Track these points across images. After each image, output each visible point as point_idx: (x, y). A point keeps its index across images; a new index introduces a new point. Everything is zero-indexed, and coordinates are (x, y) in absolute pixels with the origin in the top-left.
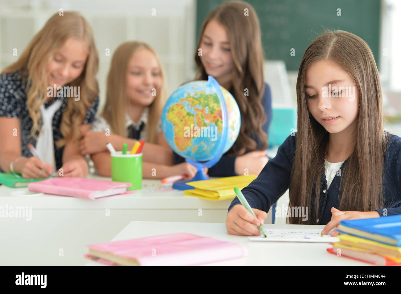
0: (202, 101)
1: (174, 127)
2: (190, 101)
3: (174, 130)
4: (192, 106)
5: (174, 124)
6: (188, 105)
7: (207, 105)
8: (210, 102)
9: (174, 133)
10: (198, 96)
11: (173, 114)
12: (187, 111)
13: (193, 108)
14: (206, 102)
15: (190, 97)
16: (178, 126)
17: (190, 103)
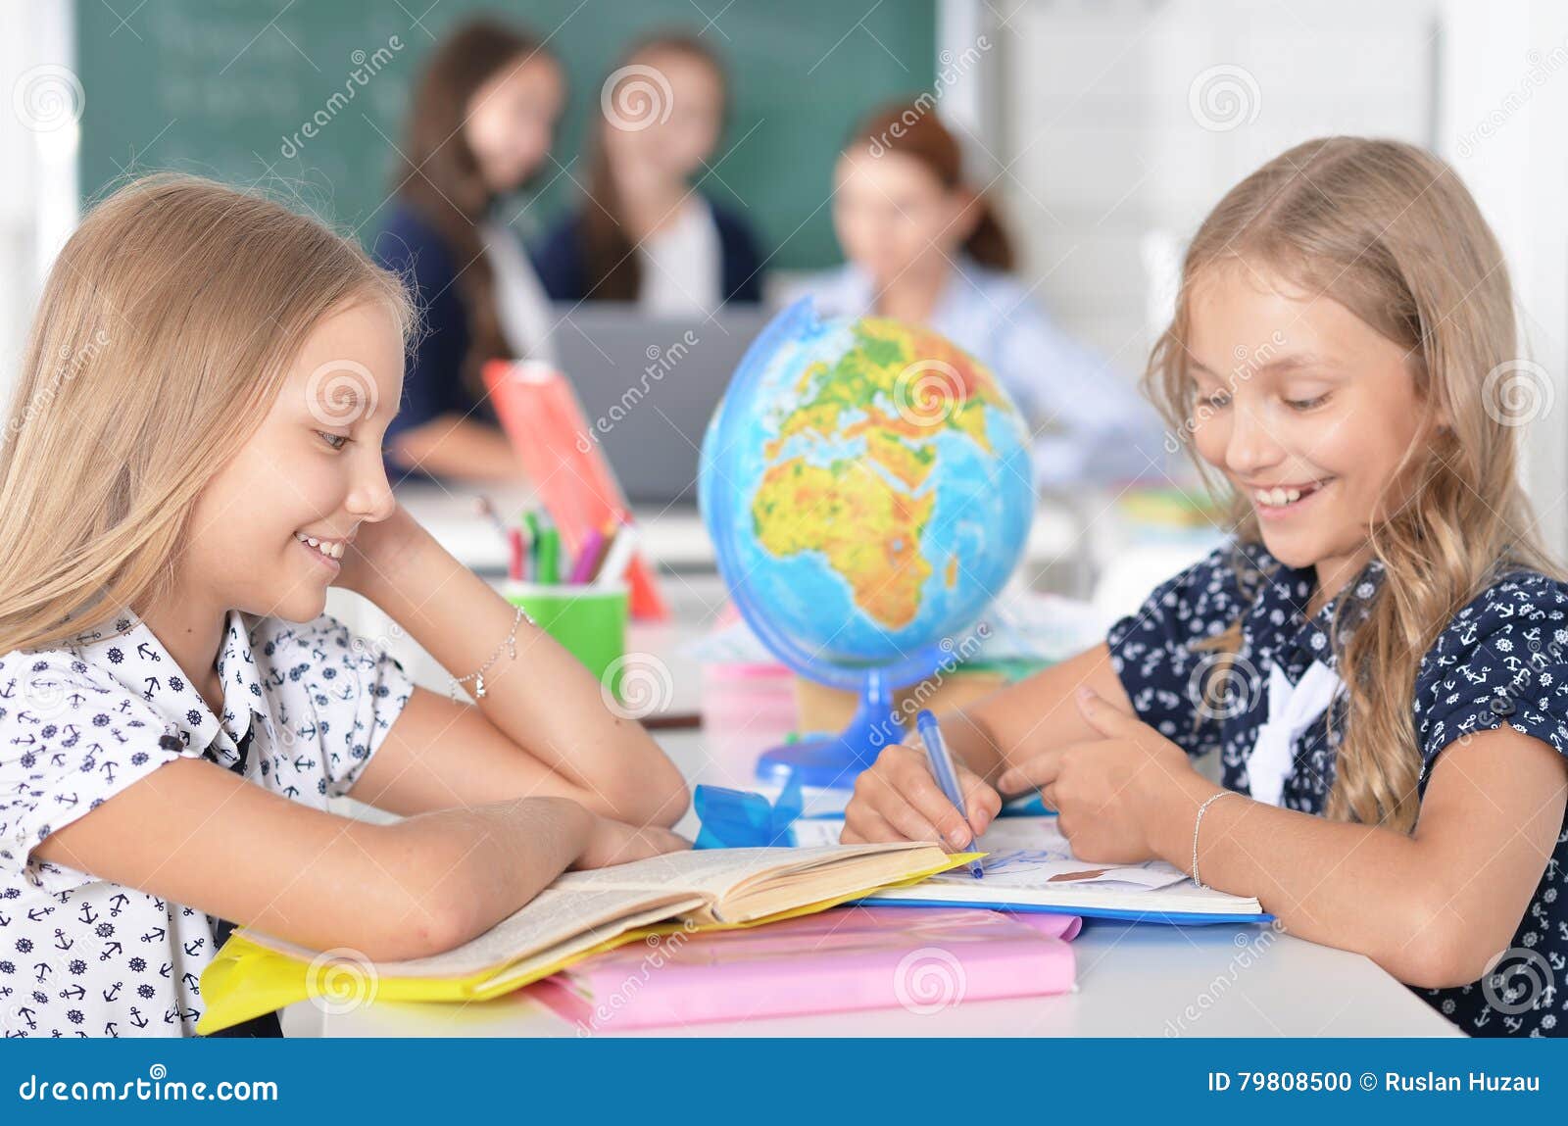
0: (843, 391)
1: (824, 560)
2: (801, 427)
3: (832, 566)
4: (827, 436)
5: (817, 549)
6: (810, 443)
7: (871, 392)
8: (871, 377)
9: (840, 579)
10: (814, 389)
11: (782, 517)
12: (826, 463)
13: (836, 437)
14: (857, 384)
15: (793, 414)
16: (836, 540)
17: (811, 431)
